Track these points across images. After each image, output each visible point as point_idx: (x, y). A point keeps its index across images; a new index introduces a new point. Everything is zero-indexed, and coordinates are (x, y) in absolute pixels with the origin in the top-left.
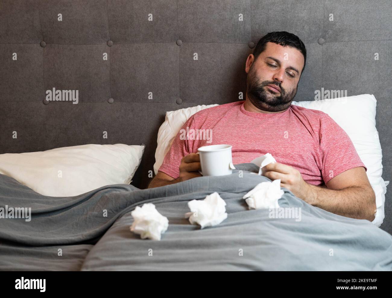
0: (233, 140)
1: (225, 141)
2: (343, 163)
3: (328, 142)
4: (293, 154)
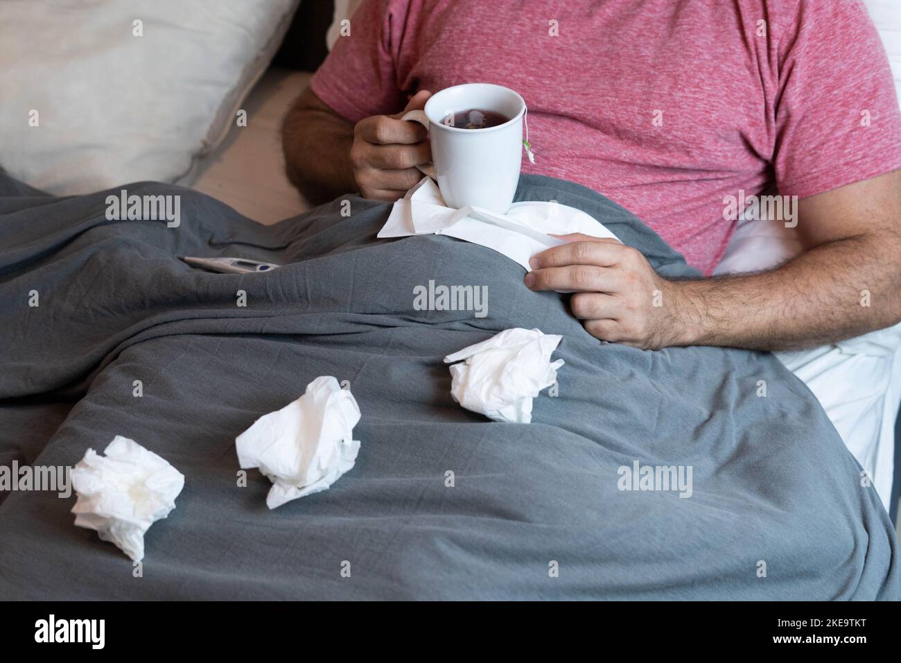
0: (499, 71)
2: (844, 156)
3: (810, 80)
4: (670, 137)
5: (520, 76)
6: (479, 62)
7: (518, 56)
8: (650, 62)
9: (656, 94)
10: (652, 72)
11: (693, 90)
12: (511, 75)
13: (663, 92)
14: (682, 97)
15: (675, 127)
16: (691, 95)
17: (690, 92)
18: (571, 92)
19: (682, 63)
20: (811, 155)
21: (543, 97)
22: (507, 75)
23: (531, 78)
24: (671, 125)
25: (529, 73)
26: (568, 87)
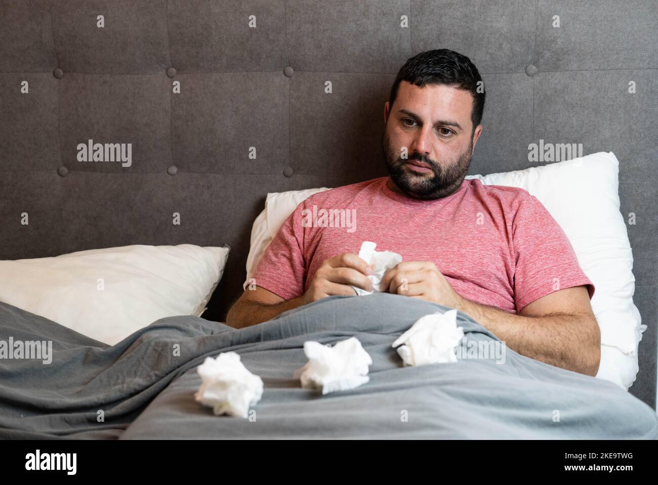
3: (527, 238)
11: (472, 248)
17: (470, 249)
20: (532, 278)
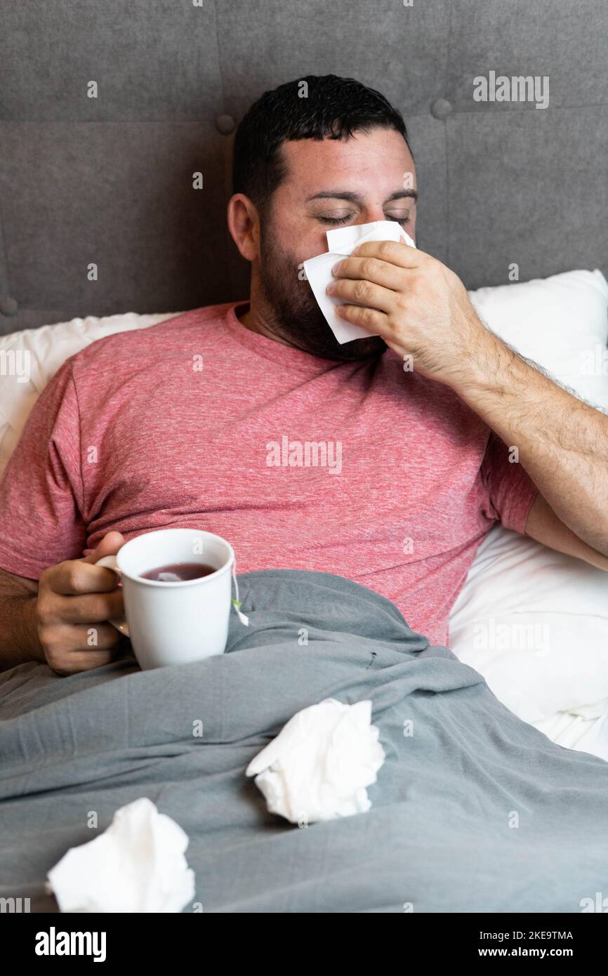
0: (217, 466)
1: (190, 469)
5: (240, 469)
6: (192, 460)
7: (232, 449)
8: (367, 440)
9: (384, 467)
10: (373, 448)
12: (230, 470)
13: (390, 465)
14: (410, 468)
15: (410, 497)
16: (418, 466)
18: (295, 481)
19: (402, 437)
21: (269, 490)
22: (226, 470)
23: (251, 470)
24: (405, 495)
25: (248, 465)
26: (291, 476)
